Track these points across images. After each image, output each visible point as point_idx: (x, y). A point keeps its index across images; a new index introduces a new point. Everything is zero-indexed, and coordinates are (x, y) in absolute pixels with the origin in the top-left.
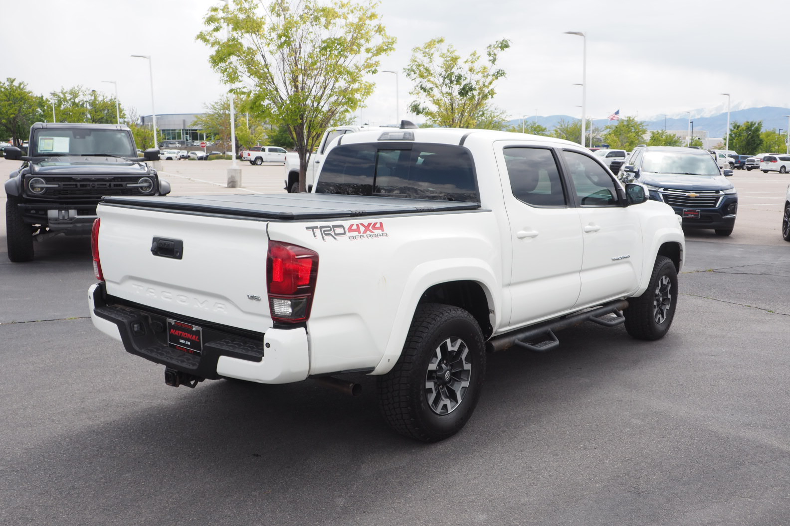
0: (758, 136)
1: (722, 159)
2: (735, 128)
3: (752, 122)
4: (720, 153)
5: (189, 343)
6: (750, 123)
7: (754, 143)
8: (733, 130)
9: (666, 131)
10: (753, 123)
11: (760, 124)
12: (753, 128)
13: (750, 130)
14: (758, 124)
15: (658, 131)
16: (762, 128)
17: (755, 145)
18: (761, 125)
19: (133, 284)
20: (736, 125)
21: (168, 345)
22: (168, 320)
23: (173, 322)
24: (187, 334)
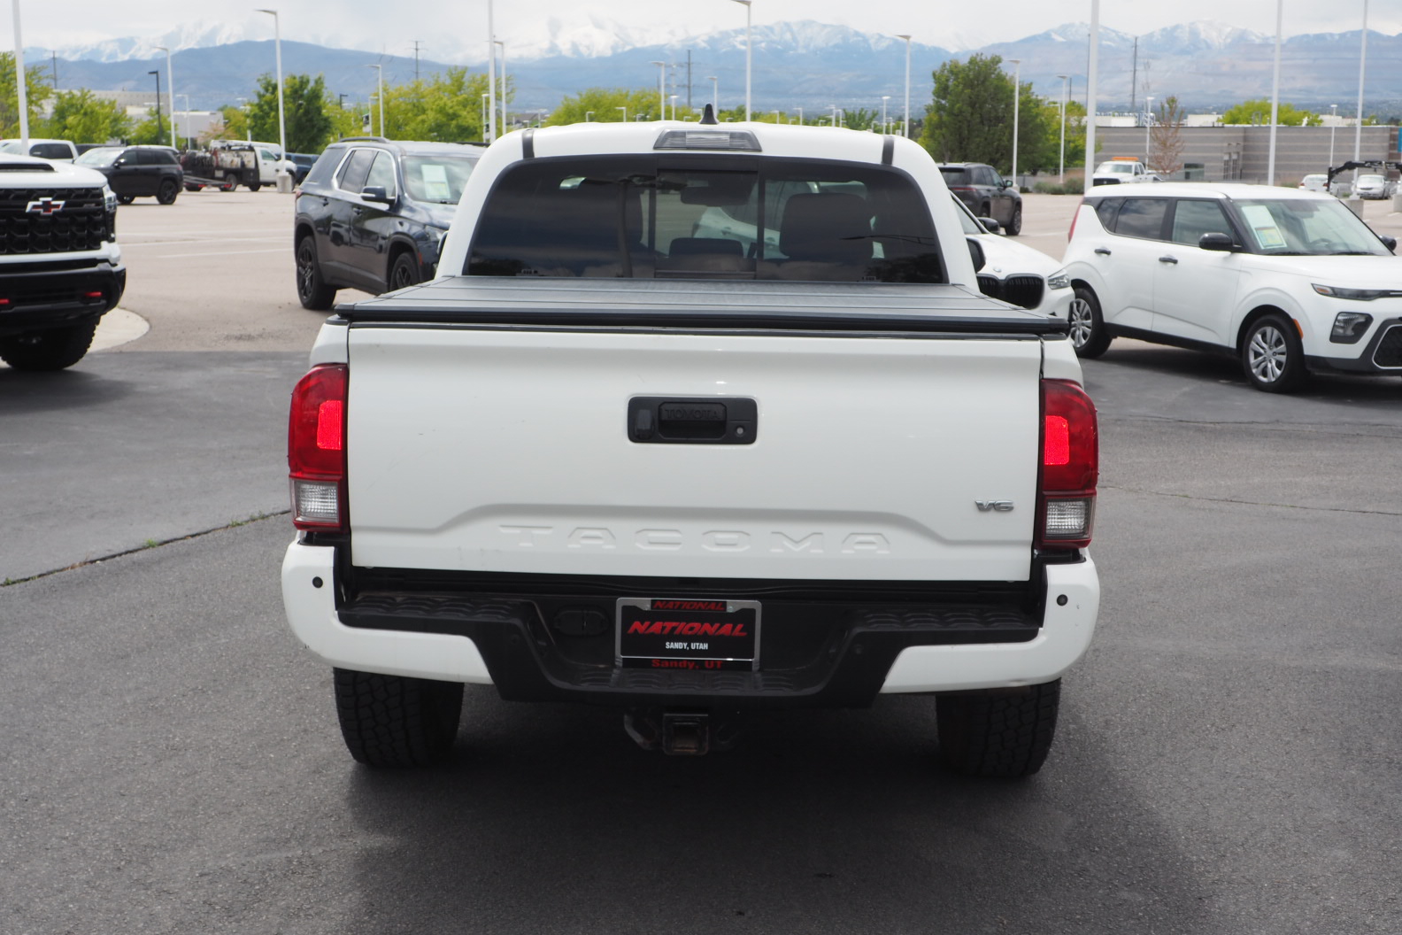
0: (319, 110)
1: (271, 163)
2: (267, 90)
3: (302, 78)
4: (264, 149)
5: (705, 646)
6: (297, 81)
7: (313, 126)
8: (264, 96)
9: (92, 92)
10: (305, 80)
11: (319, 82)
12: (305, 92)
13: (301, 96)
14: (316, 82)
15: (70, 93)
16: (323, 90)
17: (315, 130)
18: (322, 83)
19: (503, 526)
20: (269, 84)
21: (619, 662)
22: (622, 601)
23: (645, 603)
24: (696, 625)
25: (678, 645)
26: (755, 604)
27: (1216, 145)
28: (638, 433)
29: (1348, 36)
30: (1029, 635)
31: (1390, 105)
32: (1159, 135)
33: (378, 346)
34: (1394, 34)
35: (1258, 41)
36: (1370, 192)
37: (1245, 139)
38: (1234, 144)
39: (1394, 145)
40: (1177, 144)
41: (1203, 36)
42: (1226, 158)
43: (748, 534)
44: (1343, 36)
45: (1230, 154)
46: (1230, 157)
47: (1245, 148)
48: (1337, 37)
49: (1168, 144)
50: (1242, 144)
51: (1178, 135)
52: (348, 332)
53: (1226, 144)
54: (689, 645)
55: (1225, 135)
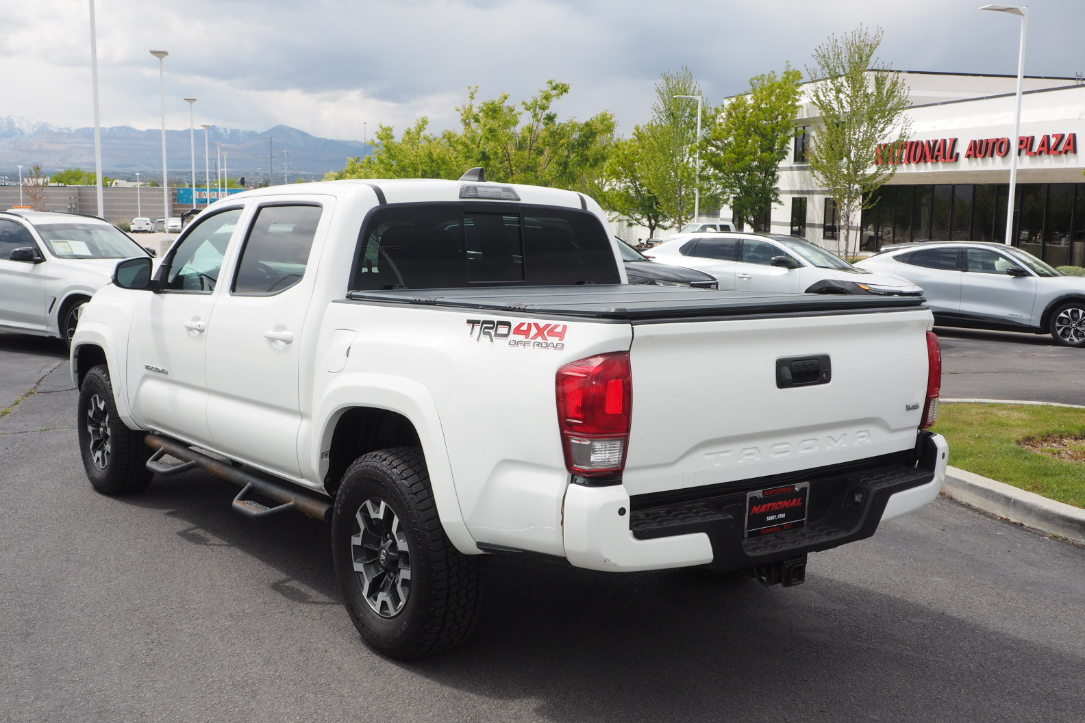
5: (783, 516)
19: (706, 454)
21: (746, 535)
22: (750, 494)
23: (759, 493)
24: (780, 503)
25: (771, 518)
26: (806, 484)
27: (61, 198)
28: (782, 383)
29: (115, 129)
30: (929, 479)
31: (146, 174)
32: (30, 191)
33: (652, 336)
34: (144, 130)
35: (56, 131)
36: (176, 228)
37: (80, 194)
38: (73, 198)
39: (175, 199)
40: (44, 198)
41: (17, 125)
42: (69, 207)
43: (817, 440)
44: (111, 129)
45: (71, 204)
46: (71, 206)
47: (80, 200)
48: (108, 130)
49: (37, 197)
50: (78, 197)
51: (44, 191)
52: (633, 328)
53: (68, 198)
54: (777, 517)
55: (67, 192)
